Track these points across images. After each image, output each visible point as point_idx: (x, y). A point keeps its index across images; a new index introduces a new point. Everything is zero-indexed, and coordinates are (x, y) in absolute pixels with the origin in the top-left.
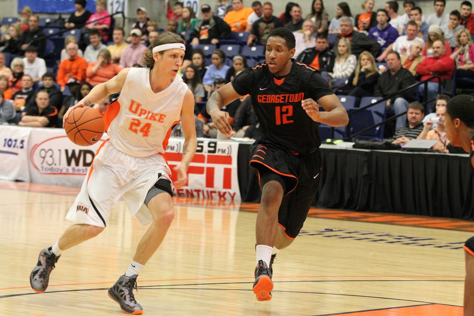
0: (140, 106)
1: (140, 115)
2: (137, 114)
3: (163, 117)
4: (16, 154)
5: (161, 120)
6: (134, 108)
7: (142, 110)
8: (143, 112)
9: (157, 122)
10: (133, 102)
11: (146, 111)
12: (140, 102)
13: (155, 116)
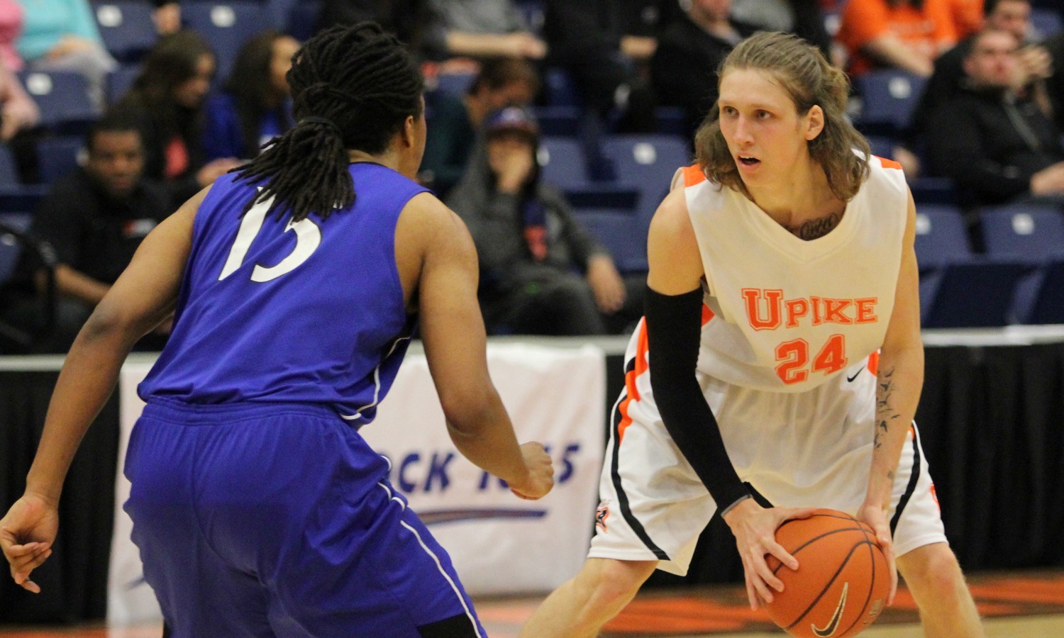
0: (778, 298)
1: (792, 323)
2: (783, 325)
3: (867, 306)
4: (540, 514)
5: (867, 316)
6: (764, 313)
7: (791, 305)
8: (798, 308)
9: (854, 325)
10: (751, 296)
11: (803, 303)
12: (773, 287)
13: (840, 308)
